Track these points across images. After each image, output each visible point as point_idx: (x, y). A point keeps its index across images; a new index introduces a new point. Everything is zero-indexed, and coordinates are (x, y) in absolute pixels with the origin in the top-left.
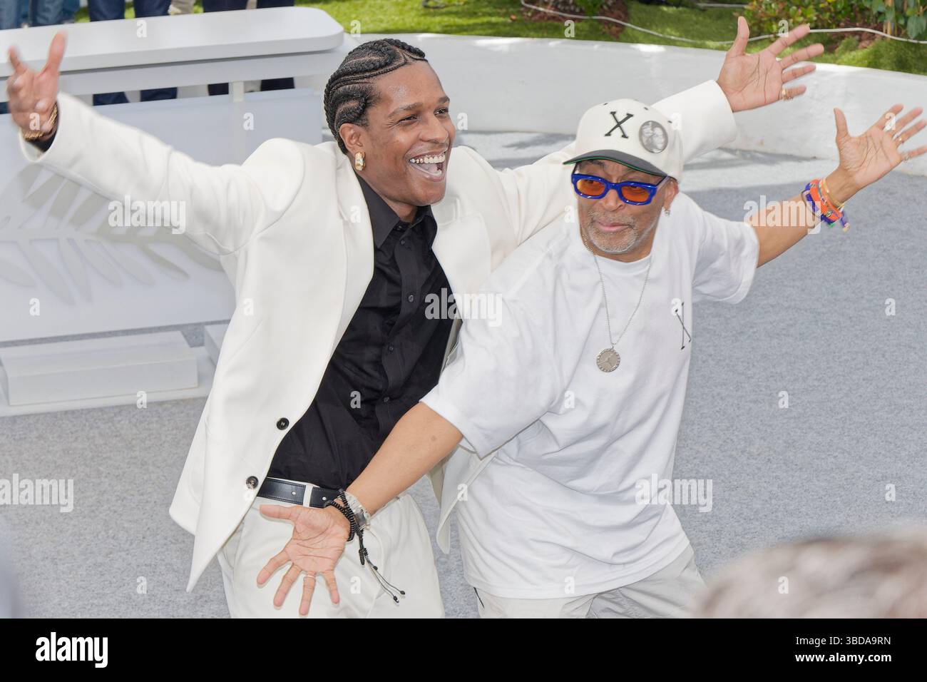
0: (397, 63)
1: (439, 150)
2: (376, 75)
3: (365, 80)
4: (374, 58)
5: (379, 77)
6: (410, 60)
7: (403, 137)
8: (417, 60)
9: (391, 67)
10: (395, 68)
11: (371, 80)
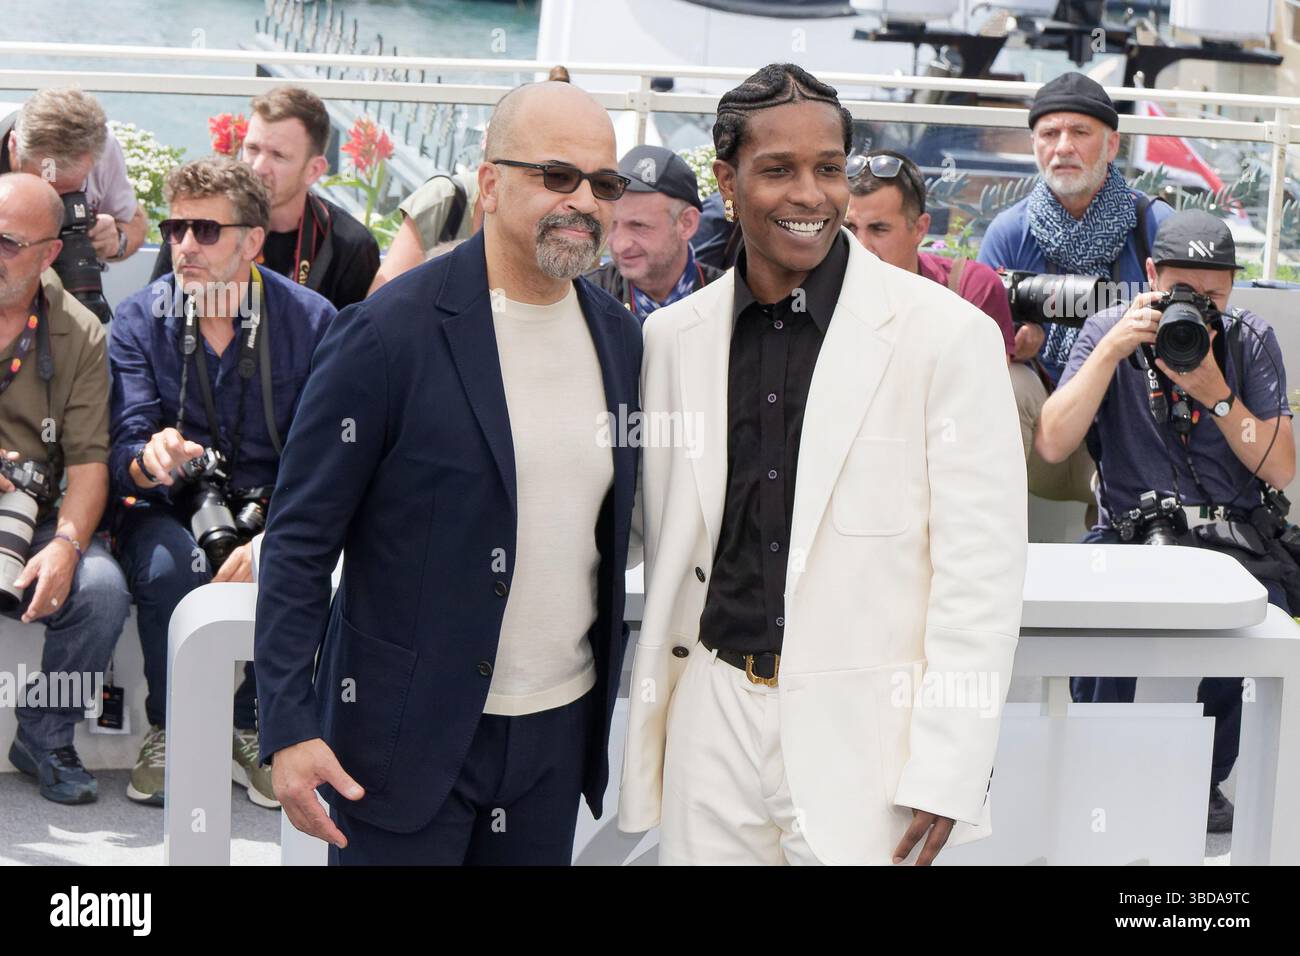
0: (781, 99)
1: (809, 218)
2: (754, 108)
3: (742, 112)
4: (761, 86)
5: (757, 111)
6: (797, 97)
7: (769, 192)
8: (809, 98)
9: (774, 102)
10: (776, 105)
11: (748, 113)
